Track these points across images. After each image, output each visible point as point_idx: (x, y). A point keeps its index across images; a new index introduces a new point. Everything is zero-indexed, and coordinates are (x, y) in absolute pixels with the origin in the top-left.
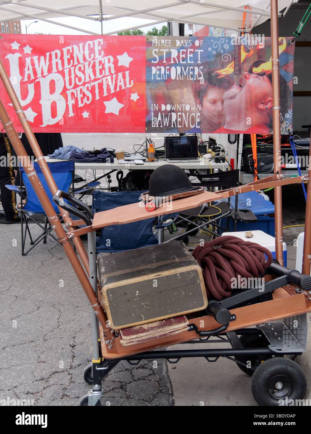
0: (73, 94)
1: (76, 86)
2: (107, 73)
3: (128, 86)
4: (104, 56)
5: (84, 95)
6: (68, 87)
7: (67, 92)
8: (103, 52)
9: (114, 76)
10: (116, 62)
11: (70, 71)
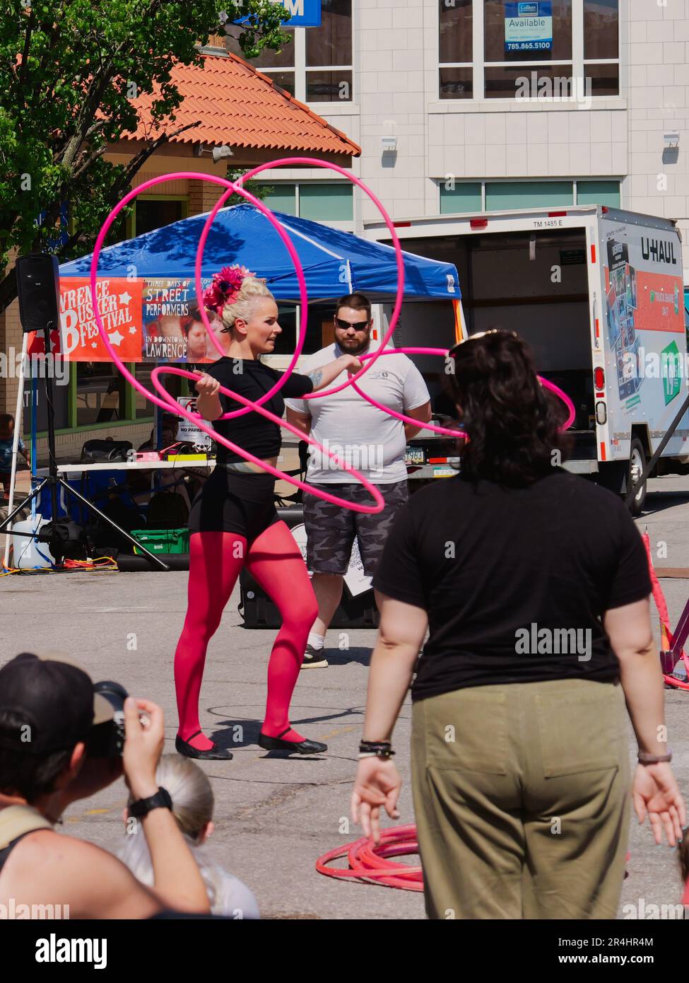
0: (84, 328)
1: (87, 321)
2: (111, 310)
3: (127, 321)
4: (110, 295)
5: (93, 328)
6: (81, 321)
7: (80, 326)
8: (108, 292)
9: (116, 312)
10: (118, 300)
11: (82, 308)
